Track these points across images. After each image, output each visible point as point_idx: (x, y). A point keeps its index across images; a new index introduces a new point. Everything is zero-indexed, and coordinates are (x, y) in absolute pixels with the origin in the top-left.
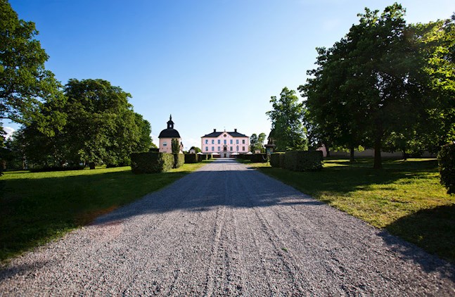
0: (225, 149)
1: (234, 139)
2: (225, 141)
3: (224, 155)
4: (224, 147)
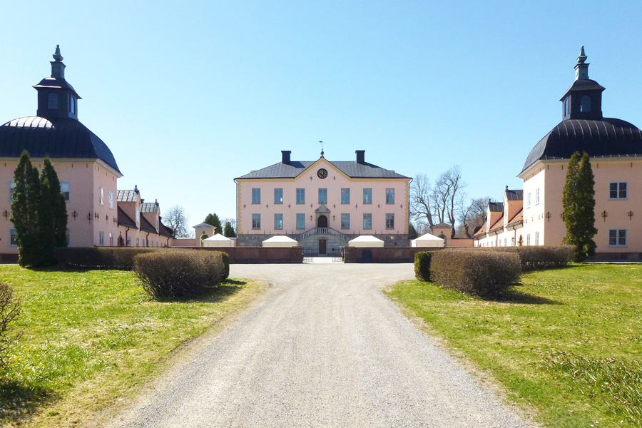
0: (323, 221)
1: (357, 188)
2: (323, 192)
3: (316, 244)
4: (319, 215)
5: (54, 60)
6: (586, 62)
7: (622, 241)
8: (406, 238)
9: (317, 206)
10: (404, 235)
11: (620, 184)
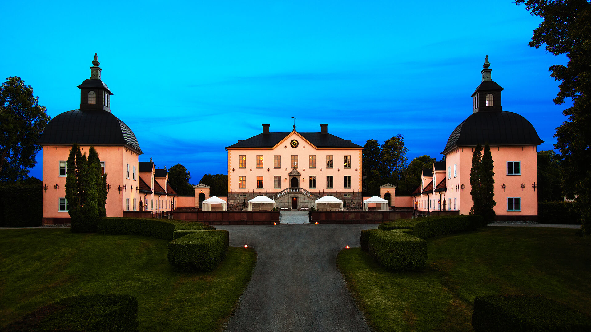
0: (295, 182)
1: (322, 155)
2: (295, 158)
3: (290, 201)
4: (291, 177)
5: (93, 65)
6: (489, 68)
7: (517, 207)
8: (360, 195)
9: (290, 170)
10: (359, 193)
11: (515, 163)
